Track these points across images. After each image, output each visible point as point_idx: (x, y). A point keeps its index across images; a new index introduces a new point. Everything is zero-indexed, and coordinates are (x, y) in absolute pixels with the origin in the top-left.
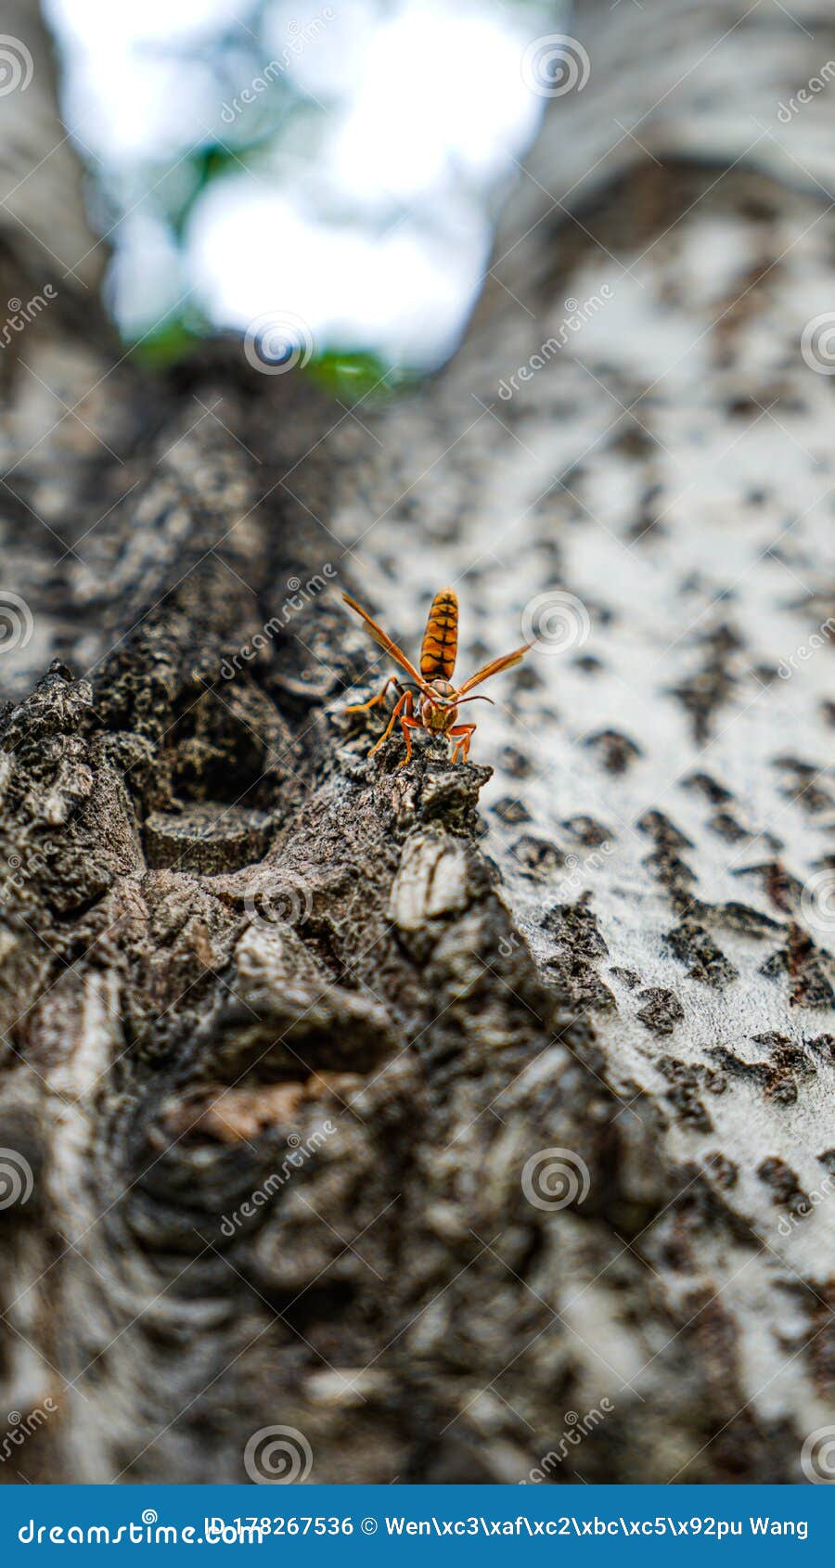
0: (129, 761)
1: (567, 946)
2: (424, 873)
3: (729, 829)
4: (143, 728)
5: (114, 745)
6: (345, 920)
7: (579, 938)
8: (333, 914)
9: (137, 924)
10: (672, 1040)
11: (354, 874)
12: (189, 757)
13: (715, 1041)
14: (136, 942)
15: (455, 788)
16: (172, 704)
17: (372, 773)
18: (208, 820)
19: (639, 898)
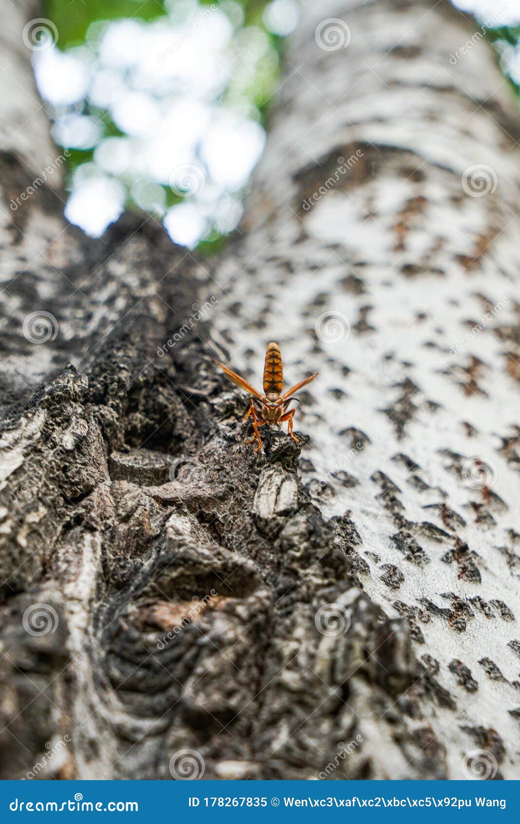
0: (104, 421)
1: (341, 538)
2: (274, 489)
3: (420, 484)
4: (112, 404)
5: (98, 412)
6: (225, 514)
7: (347, 534)
8: (219, 511)
9: (108, 509)
10: (399, 592)
11: (232, 489)
12: (135, 423)
13: (421, 595)
14: (108, 519)
15: (289, 445)
16: (128, 392)
17: (239, 436)
18: (144, 457)
19: (376, 516)
